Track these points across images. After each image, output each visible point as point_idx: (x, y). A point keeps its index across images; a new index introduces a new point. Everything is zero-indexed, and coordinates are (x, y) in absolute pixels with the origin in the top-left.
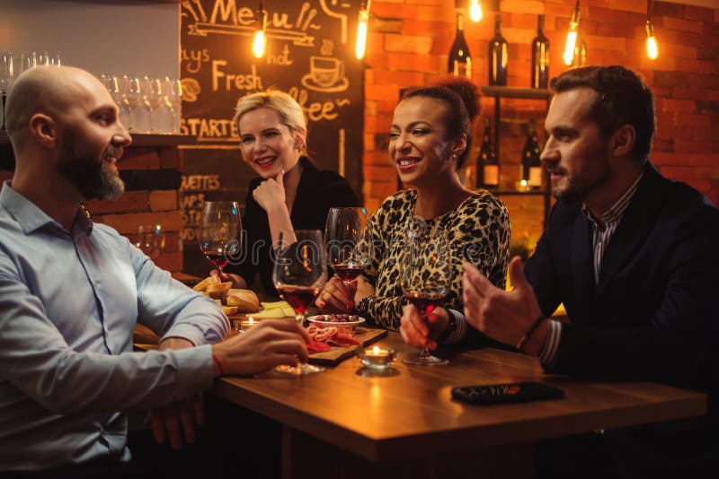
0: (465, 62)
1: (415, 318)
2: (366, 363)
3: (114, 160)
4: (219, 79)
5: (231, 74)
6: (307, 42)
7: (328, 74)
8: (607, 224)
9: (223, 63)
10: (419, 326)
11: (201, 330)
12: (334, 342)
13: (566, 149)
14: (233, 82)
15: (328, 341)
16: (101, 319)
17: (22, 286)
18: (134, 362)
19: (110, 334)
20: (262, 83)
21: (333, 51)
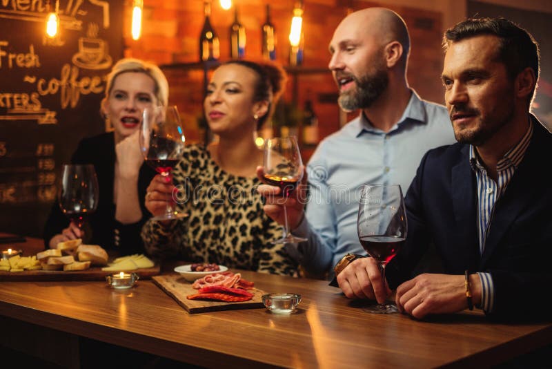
0: (213, 42)
4: (2, 57)
5: (12, 53)
6: (75, 25)
7: (94, 53)
8: (500, 172)
9: (5, 44)
14: (14, 60)
20: (40, 61)
21: (98, 34)
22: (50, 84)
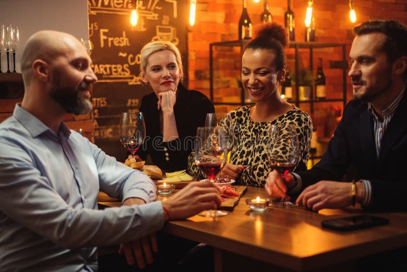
0: (249, 26)
1: (278, 181)
2: (252, 207)
4: (104, 40)
5: (111, 37)
6: (154, 17)
7: (167, 35)
8: (384, 117)
9: (106, 31)
11: (146, 192)
12: (226, 196)
14: (112, 42)
17: (36, 171)
18: (115, 214)
20: (130, 42)
21: (169, 22)
22: (137, 58)
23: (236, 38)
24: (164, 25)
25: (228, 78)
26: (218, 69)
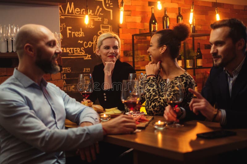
0: (155, 24)
1: (171, 111)
2: (156, 127)
3: (56, 59)
4: (69, 33)
5: (73, 32)
6: (99, 19)
7: (107, 30)
8: (234, 75)
9: (71, 28)
10: (173, 114)
11: (93, 119)
12: (141, 121)
13: (220, 49)
14: (74, 34)
15: (138, 120)
16: (55, 117)
17: (27, 107)
18: (74, 132)
19: (58, 123)
20: (84, 35)
21: (108, 22)
22: (89, 44)
23: (148, 31)
24: (105, 24)
25: (143, 55)
26: (137, 50)
